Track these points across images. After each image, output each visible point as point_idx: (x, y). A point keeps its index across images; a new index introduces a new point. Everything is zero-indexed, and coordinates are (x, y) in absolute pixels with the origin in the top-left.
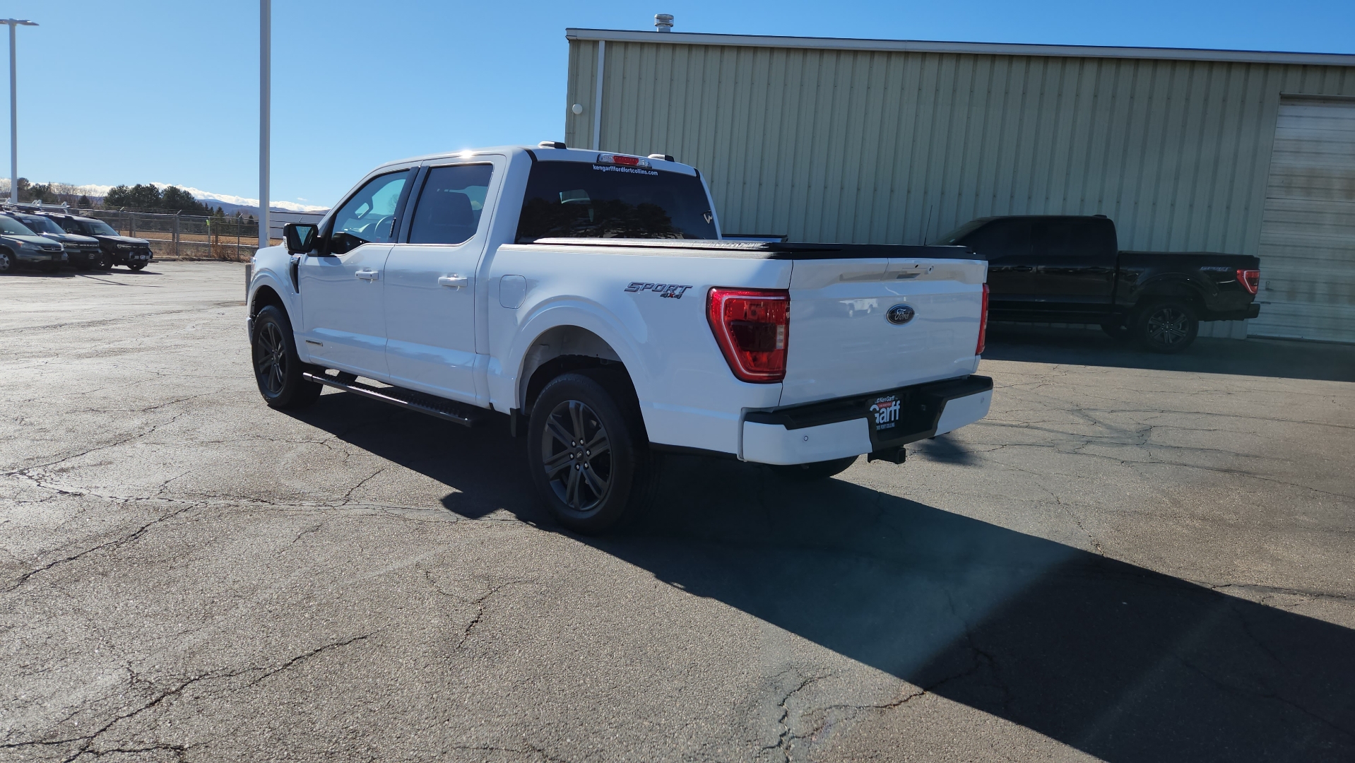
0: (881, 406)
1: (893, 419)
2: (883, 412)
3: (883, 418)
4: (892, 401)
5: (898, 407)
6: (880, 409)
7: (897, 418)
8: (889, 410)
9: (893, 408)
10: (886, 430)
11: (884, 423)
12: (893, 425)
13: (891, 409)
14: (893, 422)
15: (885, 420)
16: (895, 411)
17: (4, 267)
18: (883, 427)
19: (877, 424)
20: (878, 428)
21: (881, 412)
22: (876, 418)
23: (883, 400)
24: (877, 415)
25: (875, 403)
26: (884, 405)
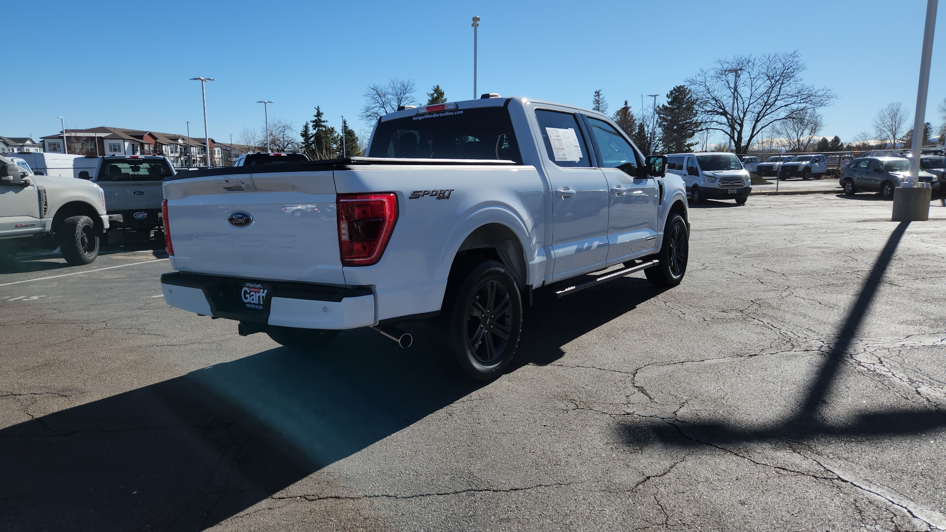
0: (251, 290)
1: (262, 302)
2: (253, 295)
3: (253, 300)
4: (259, 289)
5: (264, 295)
6: (251, 292)
8: (258, 295)
9: (261, 294)
10: (255, 309)
11: (254, 304)
12: (261, 308)
13: (259, 294)
14: (261, 305)
15: (254, 301)
16: (263, 297)
17: (887, 194)
18: (253, 306)
19: (248, 303)
20: (248, 306)
21: (251, 294)
22: (246, 298)
23: (252, 285)
24: (247, 296)
25: (246, 286)
26: (254, 290)
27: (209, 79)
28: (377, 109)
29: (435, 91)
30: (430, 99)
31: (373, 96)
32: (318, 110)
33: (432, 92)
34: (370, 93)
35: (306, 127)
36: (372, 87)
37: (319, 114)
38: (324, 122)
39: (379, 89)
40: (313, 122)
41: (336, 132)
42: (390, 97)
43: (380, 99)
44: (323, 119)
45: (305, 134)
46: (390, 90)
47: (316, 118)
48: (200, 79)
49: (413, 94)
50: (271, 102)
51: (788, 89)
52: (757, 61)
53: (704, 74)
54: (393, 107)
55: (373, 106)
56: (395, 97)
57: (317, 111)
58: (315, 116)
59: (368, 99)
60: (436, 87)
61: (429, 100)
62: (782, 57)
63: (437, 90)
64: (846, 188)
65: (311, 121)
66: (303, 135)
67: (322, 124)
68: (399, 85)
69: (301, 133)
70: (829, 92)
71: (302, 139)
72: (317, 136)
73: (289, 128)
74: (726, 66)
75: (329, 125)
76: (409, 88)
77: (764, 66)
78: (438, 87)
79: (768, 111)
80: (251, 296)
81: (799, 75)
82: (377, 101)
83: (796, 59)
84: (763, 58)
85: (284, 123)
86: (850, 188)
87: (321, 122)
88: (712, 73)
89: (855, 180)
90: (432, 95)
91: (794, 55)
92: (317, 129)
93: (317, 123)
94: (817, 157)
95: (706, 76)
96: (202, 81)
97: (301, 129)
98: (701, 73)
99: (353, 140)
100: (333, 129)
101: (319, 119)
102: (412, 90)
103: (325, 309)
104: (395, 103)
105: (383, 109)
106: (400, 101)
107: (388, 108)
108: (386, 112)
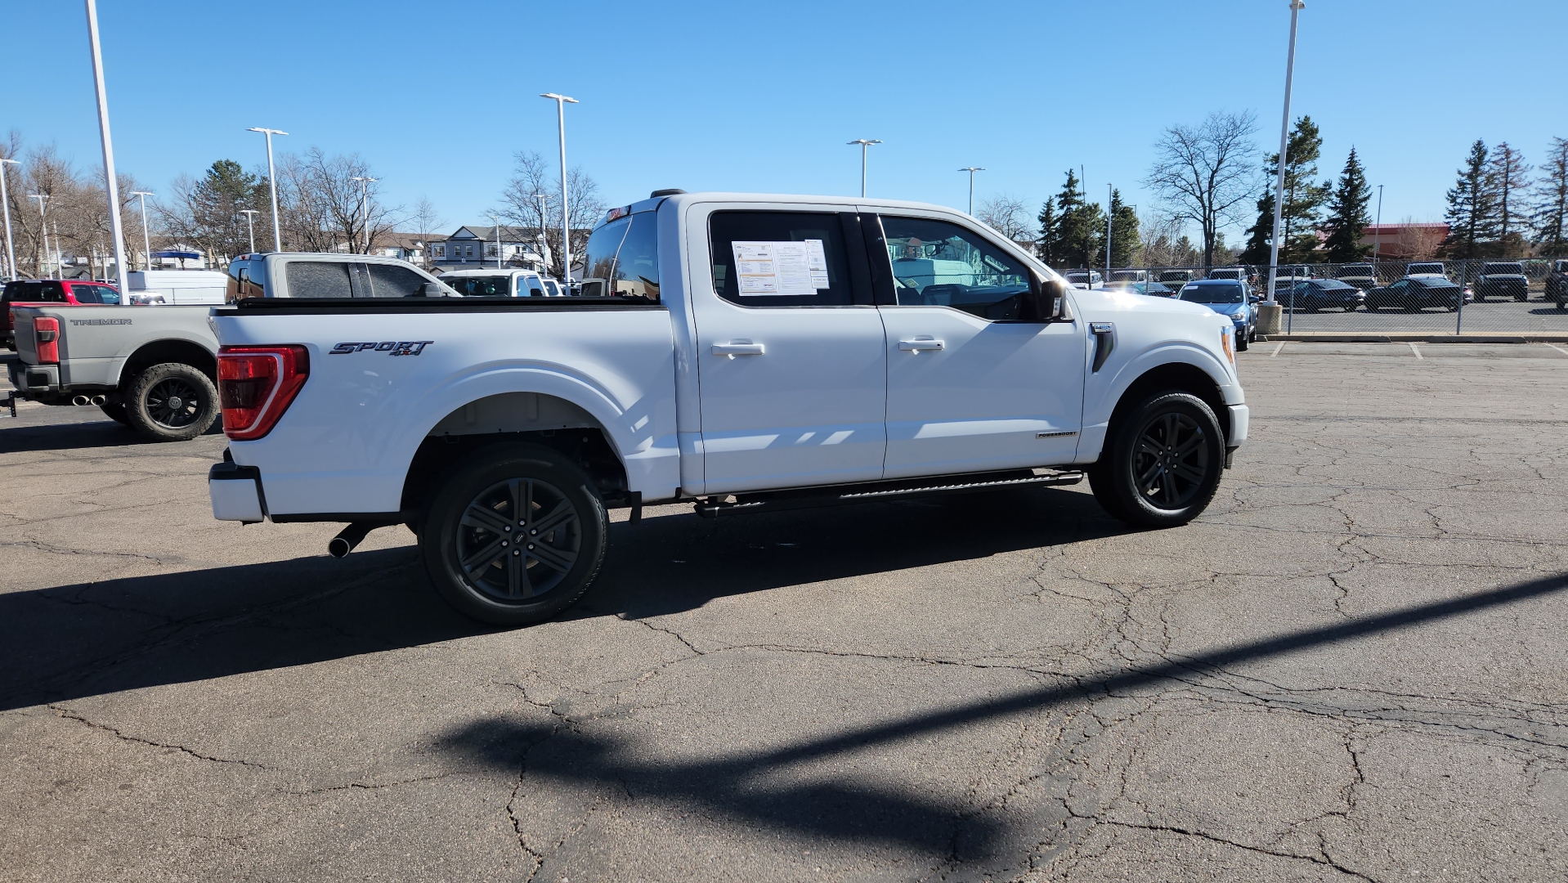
27: (875, 142)
28: (1179, 166)
29: (1299, 126)
30: (1288, 142)
31: (1171, 144)
32: (1070, 175)
33: (1294, 130)
34: (1166, 140)
35: (1049, 205)
36: (1172, 128)
37: (1071, 183)
38: (1079, 194)
39: (1185, 131)
40: (1061, 196)
41: (1102, 211)
42: (1203, 144)
43: (1185, 149)
44: (1078, 189)
45: (1046, 218)
46: (1206, 132)
47: (1067, 190)
48: (859, 142)
49: (1250, 137)
50: (980, 169)
54: (1208, 161)
55: (1172, 162)
56: (1214, 144)
57: (1067, 178)
58: (1064, 186)
59: (1162, 151)
60: (1302, 119)
61: (1285, 145)
63: (1304, 125)
65: (1057, 196)
66: (1042, 220)
67: (1076, 198)
68: (1224, 122)
69: (1040, 216)
71: (1040, 226)
72: (1064, 219)
73: (1019, 208)
75: (1089, 200)
76: (1243, 126)
78: (1307, 119)
82: (1179, 154)
85: (1011, 202)
87: (1075, 195)
90: (1292, 134)
92: (1065, 208)
93: (1067, 199)
96: (863, 144)
97: (1039, 209)
99: (1130, 224)
100: (1096, 206)
101: (1070, 191)
102: (1250, 129)
104: (1213, 155)
105: (1190, 167)
106: (1223, 149)
107: (1199, 166)
108: (1195, 171)
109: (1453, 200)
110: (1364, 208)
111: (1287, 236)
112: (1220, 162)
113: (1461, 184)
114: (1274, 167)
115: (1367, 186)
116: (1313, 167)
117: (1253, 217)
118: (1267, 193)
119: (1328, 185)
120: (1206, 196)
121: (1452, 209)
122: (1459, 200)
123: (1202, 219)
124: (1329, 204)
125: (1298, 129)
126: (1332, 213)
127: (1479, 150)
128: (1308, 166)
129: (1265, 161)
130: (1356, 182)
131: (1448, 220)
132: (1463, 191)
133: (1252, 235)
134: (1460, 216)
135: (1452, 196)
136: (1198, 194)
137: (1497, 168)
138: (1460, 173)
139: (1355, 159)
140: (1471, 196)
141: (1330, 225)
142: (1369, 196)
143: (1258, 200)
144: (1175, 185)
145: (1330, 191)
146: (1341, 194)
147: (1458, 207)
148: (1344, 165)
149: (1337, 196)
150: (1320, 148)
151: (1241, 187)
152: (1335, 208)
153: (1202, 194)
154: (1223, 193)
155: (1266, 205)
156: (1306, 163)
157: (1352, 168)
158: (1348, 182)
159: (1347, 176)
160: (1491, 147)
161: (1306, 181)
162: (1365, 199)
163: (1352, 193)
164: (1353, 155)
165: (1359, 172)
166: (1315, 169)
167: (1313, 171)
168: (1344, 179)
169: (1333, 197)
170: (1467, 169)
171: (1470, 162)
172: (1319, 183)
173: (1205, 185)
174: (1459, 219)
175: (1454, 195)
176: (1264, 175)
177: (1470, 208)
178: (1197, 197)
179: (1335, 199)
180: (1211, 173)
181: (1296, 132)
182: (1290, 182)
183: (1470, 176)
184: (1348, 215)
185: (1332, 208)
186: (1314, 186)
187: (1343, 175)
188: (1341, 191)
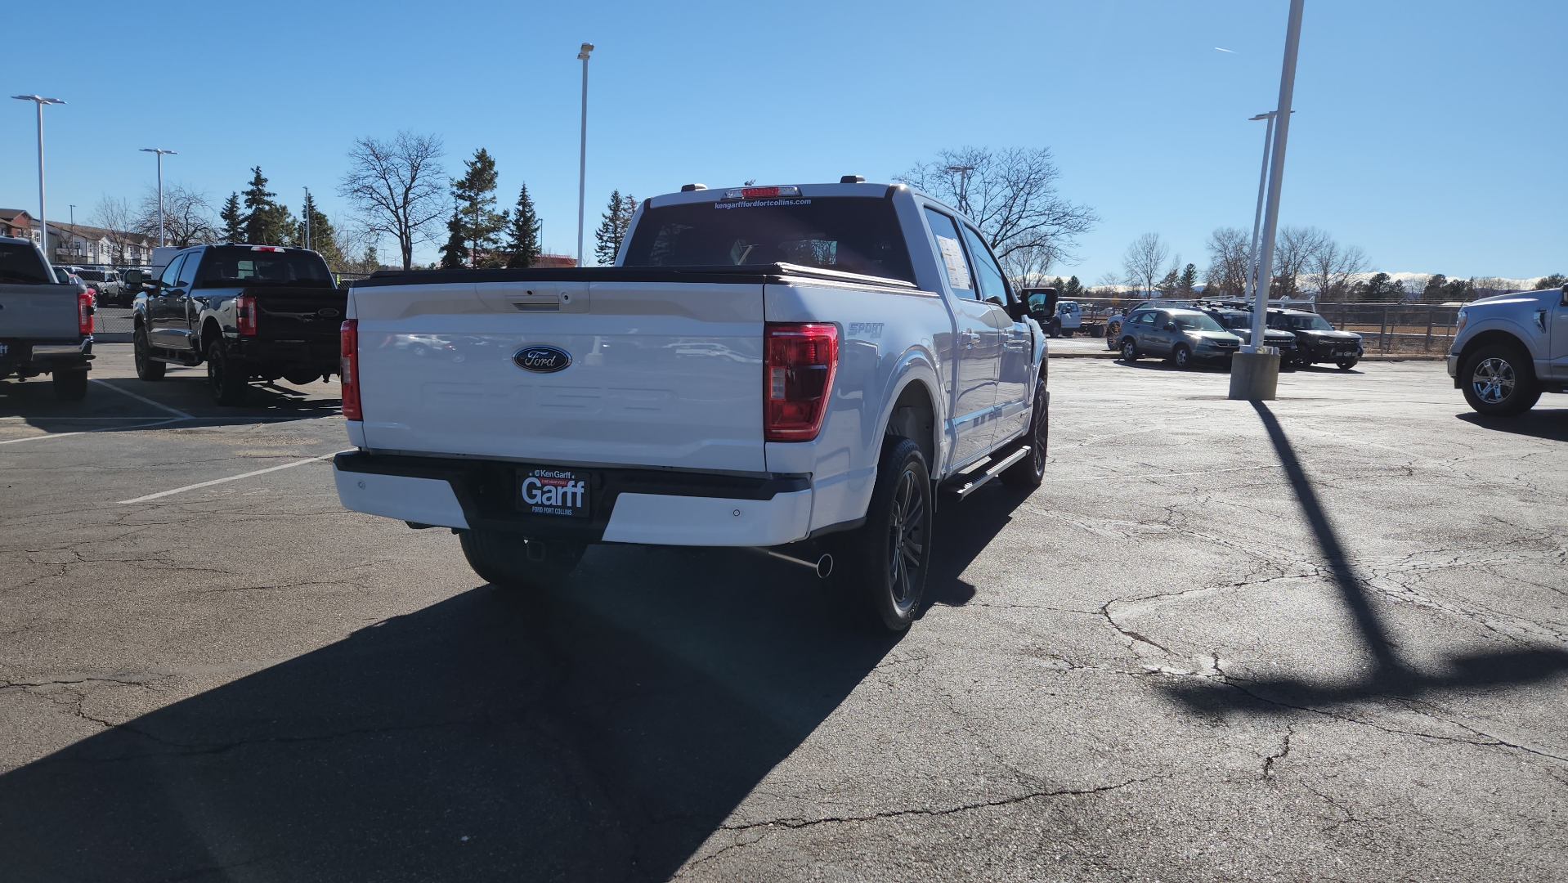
0: (546, 481)
1: (569, 504)
2: (550, 491)
3: (549, 499)
4: (567, 480)
5: (580, 490)
6: (544, 485)
7: (579, 504)
8: (561, 490)
9: (569, 489)
10: (553, 516)
11: (551, 506)
12: (569, 512)
13: (565, 489)
14: (569, 508)
15: (553, 502)
16: (574, 495)
17: (1181, 363)
18: (549, 510)
19: (536, 504)
20: (535, 509)
21: (545, 489)
22: (533, 497)
23: (548, 474)
24: (537, 492)
25: (534, 476)
26: (552, 482)
27: (54, 101)
28: (371, 179)
29: (478, 157)
30: (470, 171)
31: (365, 156)
32: (257, 173)
33: (474, 159)
34: (359, 152)
35: (233, 202)
36: (364, 140)
37: (259, 181)
38: (269, 195)
39: (376, 145)
40: (248, 193)
41: (290, 215)
42: (396, 160)
43: (378, 163)
44: (267, 189)
45: (230, 214)
46: (397, 150)
47: (254, 188)
48: (34, 98)
49: (439, 160)
50: (170, 152)
51: (1036, 202)
52: (993, 158)
53: (921, 170)
54: (403, 178)
55: (365, 174)
56: (406, 162)
57: (254, 175)
58: (251, 183)
59: (356, 162)
60: (480, 151)
61: (468, 173)
62: (1028, 154)
63: (482, 157)
64: (1126, 351)
65: (243, 193)
66: (225, 216)
67: (266, 198)
68: (415, 143)
69: (223, 213)
70: (1091, 211)
71: (224, 224)
72: (253, 220)
73: (199, 201)
74: (953, 162)
75: (278, 201)
76: (432, 149)
77: (1003, 166)
78: (484, 151)
79: (1009, 234)
80: (543, 493)
81: (1053, 183)
82: (372, 167)
83: (1046, 161)
84: (1003, 154)
85: (188, 192)
86: (1131, 352)
87: (264, 195)
88: (932, 169)
89: (1138, 341)
90: (473, 164)
91: (1044, 154)
92: (254, 207)
93: (256, 196)
94: (1069, 304)
95: (925, 173)
96: (39, 102)
97: (222, 205)
98: (917, 168)
99: (325, 231)
100: (284, 208)
101: (259, 189)
102: (438, 153)
103: (737, 513)
104: (405, 173)
105: (382, 181)
106: (415, 169)
107: (393, 181)
108: (389, 186)
109: (601, 239)
110: (535, 237)
111: (475, 257)
112: (413, 179)
113: (605, 225)
114: (460, 192)
115: (536, 219)
116: (492, 197)
117: (445, 237)
118: (456, 215)
119: (506, 213)
120: (401, 211)
121: (600, 244)
122: (605, 238)
123: (398, 233)
124: (507, 230)
125: (477, 160)
126: (510, 239)
127: (615, 197)
128: (488, 195)
129: (452, 185)
130: (529, 215)
131: (598, 254)
132: (607, 232)
133: (444, 253)
134: (606, 251)
135: (599, 235)
136: (394, 209)
137: (626, 215)
138: (604, 216)
139: (526, 194)
140: (613, 235)
141: (509, 250)
142: (538, 227)
143: (448, 221)
144: (372, 197)
145: (508, 219)
146: (516, 223)
147: (603, 244)
148: (518, 198)
149: (513, 224)
150: (496, 180)
151: (433, 206)
152: (512, 235)
153: (397, 208)
154: (417, 211)
155: (455, 226)
156: (486, 192)
157: (524, 201)
158: (522, 213)
159: (521, 208)
160: (622, 195)
161: (488, 208)
162: (537, 229)
163: (525, 226)
164: (524, 189)
165: (530, 206)
166: (494, 198)
167: (493, 200)
168: (518, 210)
169: (510, 225)
170: (609, 213)
171: (610, 207)
172: (499, 212)
173: (400, 201)
174: (605, 254)
175: (601, 233)
176: (453, 199)
177: (613, 245)
178: (392, 211)
179: (513, 228)
180: (405, 189)
181: (476, 162)
182: (474, 208)
183: (611, 220)
184: (522, 242)
185: (509, 234)
186: (495, 213)
187: (518, 206)
188: (517, 221)
